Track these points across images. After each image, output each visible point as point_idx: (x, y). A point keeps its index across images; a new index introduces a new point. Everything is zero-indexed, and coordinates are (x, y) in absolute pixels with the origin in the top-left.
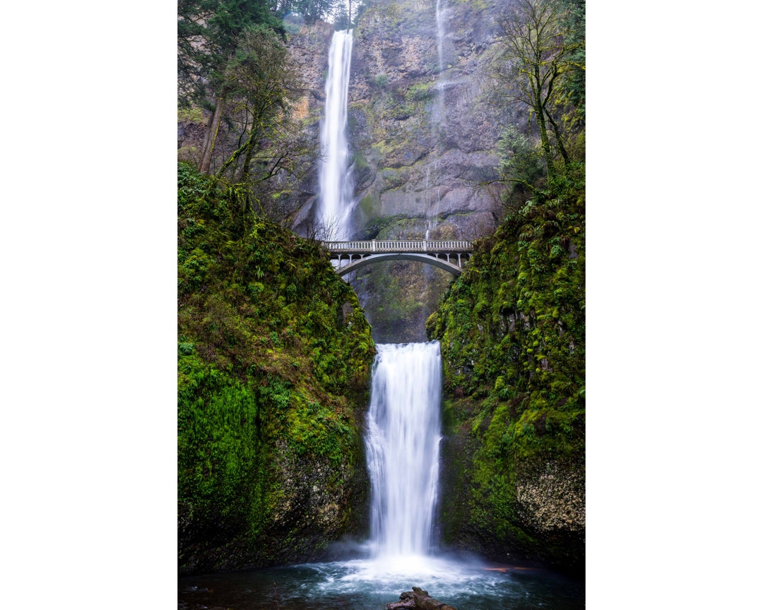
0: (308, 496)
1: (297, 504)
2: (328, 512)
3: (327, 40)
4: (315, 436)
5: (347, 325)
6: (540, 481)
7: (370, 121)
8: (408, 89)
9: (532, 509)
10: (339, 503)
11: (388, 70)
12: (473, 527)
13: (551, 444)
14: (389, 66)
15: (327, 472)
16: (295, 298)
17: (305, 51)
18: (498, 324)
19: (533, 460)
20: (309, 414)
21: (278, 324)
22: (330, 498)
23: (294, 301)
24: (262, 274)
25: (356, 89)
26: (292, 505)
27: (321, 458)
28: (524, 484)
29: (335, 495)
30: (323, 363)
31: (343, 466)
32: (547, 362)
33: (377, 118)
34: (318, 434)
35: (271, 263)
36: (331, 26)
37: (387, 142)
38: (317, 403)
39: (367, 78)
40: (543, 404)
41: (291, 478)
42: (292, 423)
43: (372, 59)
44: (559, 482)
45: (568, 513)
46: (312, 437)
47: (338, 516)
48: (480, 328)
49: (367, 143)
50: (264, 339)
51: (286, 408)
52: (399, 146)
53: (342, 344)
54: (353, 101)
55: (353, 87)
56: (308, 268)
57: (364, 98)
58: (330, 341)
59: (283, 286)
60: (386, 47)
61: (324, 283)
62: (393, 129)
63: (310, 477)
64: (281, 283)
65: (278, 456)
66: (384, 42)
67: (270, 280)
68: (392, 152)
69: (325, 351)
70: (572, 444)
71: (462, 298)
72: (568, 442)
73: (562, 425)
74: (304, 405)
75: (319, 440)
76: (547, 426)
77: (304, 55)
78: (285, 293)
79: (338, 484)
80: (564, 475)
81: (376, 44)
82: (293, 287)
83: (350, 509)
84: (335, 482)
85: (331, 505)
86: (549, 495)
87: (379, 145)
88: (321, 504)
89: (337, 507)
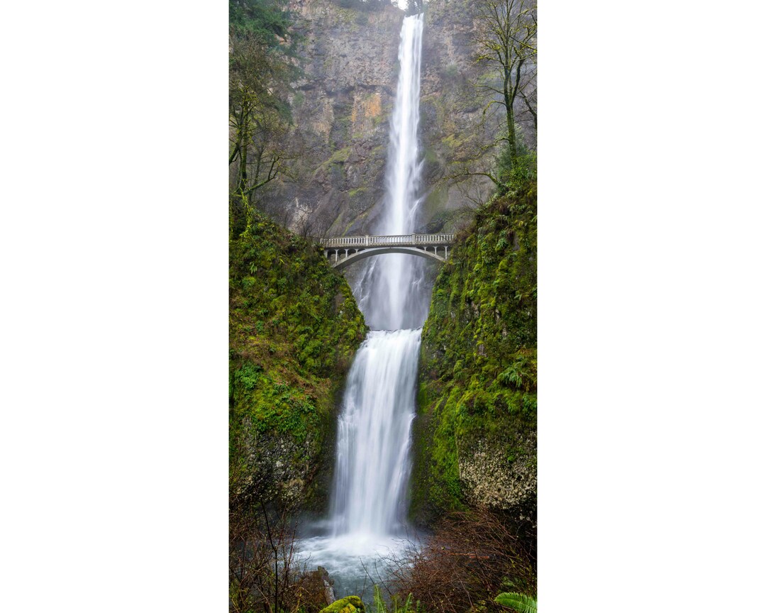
0: (270, 471)
1: (259, 478)
2: (293, 488)
3: (397, 27)
4: (277, 415)
5: (339, 314)
6: (475, 458)
7: (441, 114)
8: (478, 79)
9: (471, 486)
10: (305, 478)
11: (459, 58)
12: (431, 505)
13: (480, 423)
14: (460, 54)
15: (291, 449)
16: (285, 290)
17: (374, 43)
18: (464, 311)
19: (467, 438)
20: (275, 394)
21: (266, 314)
22: (296, 473)
23: (284, 293)
24: (256, 269)
25: (427, 82)
26: (254, 479)
27: (285, 435)
28: (462, 461)
29: (301, 471)
30: (309, 349)
31: (308, 443)
32: (483, 348)
33: (447, 112)
34: (282, 413)
35: (263, 260)
36: (401, 11)
37: (456, 136)
38: (286, 384)
39: (438, 69)
40: (476, 385)
41: (253, 453)
42: (256, 402)
43: (443, 48)
44: (489, 460)
45: (499, 490)
46: (274, 415)
47: (303, 491)
48: (453, 315)
49: (437, 138)
50: (247, 327)
51: (252, 389)
52: (467, 140)
53: (332, 331)
54: (425, 94)
55: (425, 80)
56: (299, 263)
57: (436, 91)
58: (318, 329)
59: (273, 280)
60: (457, 32)
61: (316, 276)
62: (462, 121)
63: (274, 452)
64: (272, 277)
65: (244, 432)
66: (455, 26)
67: (262, 275)
68: (460, 146)
69: (312, 337)
70: (496, 423)
71: (443, 288)
72: (493, 421)
73: (487, 405)
74: (270, 386)
75: (282, 418)
76: (474, 406)
77: (373, 48)
78: (276, 286)
79: (303, 459)
80: (493, 452)
81: (446, 29)
82: (284, 280)
83: (316, 485)
84: (299, 458)
85: (296, 480)
86: (483, 472)
87: (448, 139)
88: (285, 479)
89: (302, 482)
